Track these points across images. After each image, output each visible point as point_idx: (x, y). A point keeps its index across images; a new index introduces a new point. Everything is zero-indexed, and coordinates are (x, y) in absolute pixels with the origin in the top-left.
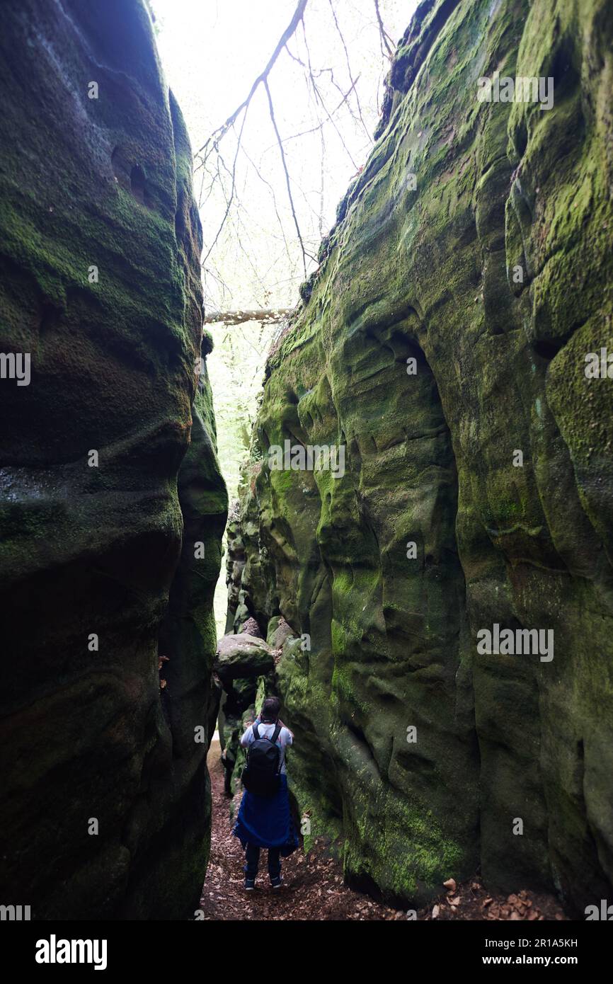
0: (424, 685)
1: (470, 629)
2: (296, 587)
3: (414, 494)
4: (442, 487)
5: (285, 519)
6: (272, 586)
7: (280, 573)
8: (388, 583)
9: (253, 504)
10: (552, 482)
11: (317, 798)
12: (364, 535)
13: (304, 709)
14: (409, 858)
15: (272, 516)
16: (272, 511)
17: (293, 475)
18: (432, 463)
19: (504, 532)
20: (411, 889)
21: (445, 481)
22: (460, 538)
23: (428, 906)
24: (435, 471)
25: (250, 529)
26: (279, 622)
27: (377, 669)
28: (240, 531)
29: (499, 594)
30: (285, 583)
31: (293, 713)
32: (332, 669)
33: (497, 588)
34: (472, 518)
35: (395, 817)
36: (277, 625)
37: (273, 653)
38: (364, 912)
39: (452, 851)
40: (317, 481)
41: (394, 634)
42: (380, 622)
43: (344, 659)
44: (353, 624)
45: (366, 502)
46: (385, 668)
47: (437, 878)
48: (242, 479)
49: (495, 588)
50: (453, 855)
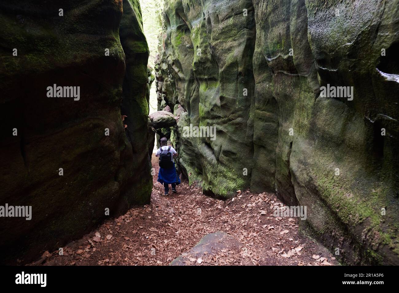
0: (234, 126)
1: (255, 104)
2: (184, 90)
3: (235, 43)
4: (248, 40)
5: (178, 60)
6: (175, 92)
7: (177, 85)
8: (222, 86)
9: (165, 54)
10: (297, 30)
11: (194, 169)
12: (213, 65)
13: (188, 138)
14: (225, 185)
15: (173, 59)
16: (173, 56)
17: (182, 38)
18: (245, 27)
19: (273, 58)
20: (225, 193)
21: (250, 36)
22: (254, 63)
23: (231, 198)
24: (245, 31)
25: (164, 66)
26: (179, 106)
27: (216, 121)
28: (160, 68)
29: (268, 88)
30: (179, 89)
31: (184, 140)
32: (199, 123)
33: (268, 85)
34: (261, 53)
35: (221, 172)
36: (178, 108)
37: (175, 118)
38: (209, 201)
39: (240, 181)
40: (192, 40)
41: (223, 107)
42: (219, 103)
43: (204, 118)
44: (207, 104)
45: (214, 48)
46: (220, 121)
47: (235, 190)
48: (159, 42)
49: (266, 85)
50: (241, 183)
